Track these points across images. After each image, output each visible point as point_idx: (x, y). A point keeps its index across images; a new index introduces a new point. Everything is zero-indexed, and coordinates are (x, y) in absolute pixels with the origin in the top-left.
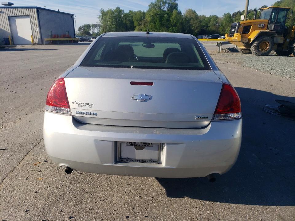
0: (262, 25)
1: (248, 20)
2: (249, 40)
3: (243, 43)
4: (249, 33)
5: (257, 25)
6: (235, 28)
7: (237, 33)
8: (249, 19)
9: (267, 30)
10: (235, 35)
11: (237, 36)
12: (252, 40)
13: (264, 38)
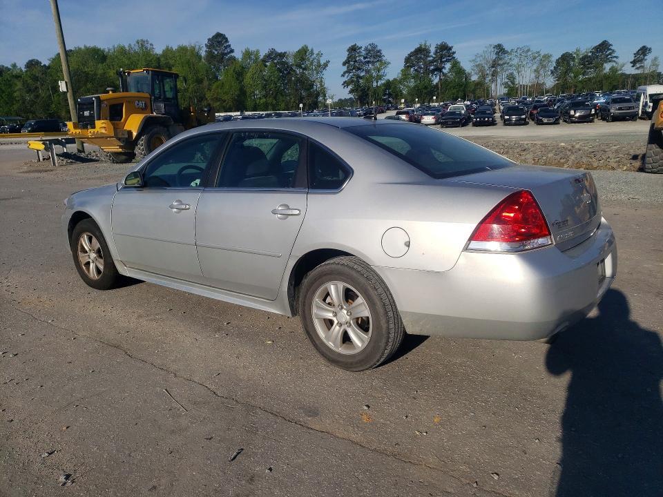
0: (142, 104)
1: (110, 92)
2: (130, 133)
3: (119, 139)
4: (122, 120)
5: (133, 102)
6: (91, 109)
7: (99, 119)
8: (113, 91)
9: (152, 113)
10: (99, 124)
11: (104, 125)
12: (135, 134)
13: (156, 129)
